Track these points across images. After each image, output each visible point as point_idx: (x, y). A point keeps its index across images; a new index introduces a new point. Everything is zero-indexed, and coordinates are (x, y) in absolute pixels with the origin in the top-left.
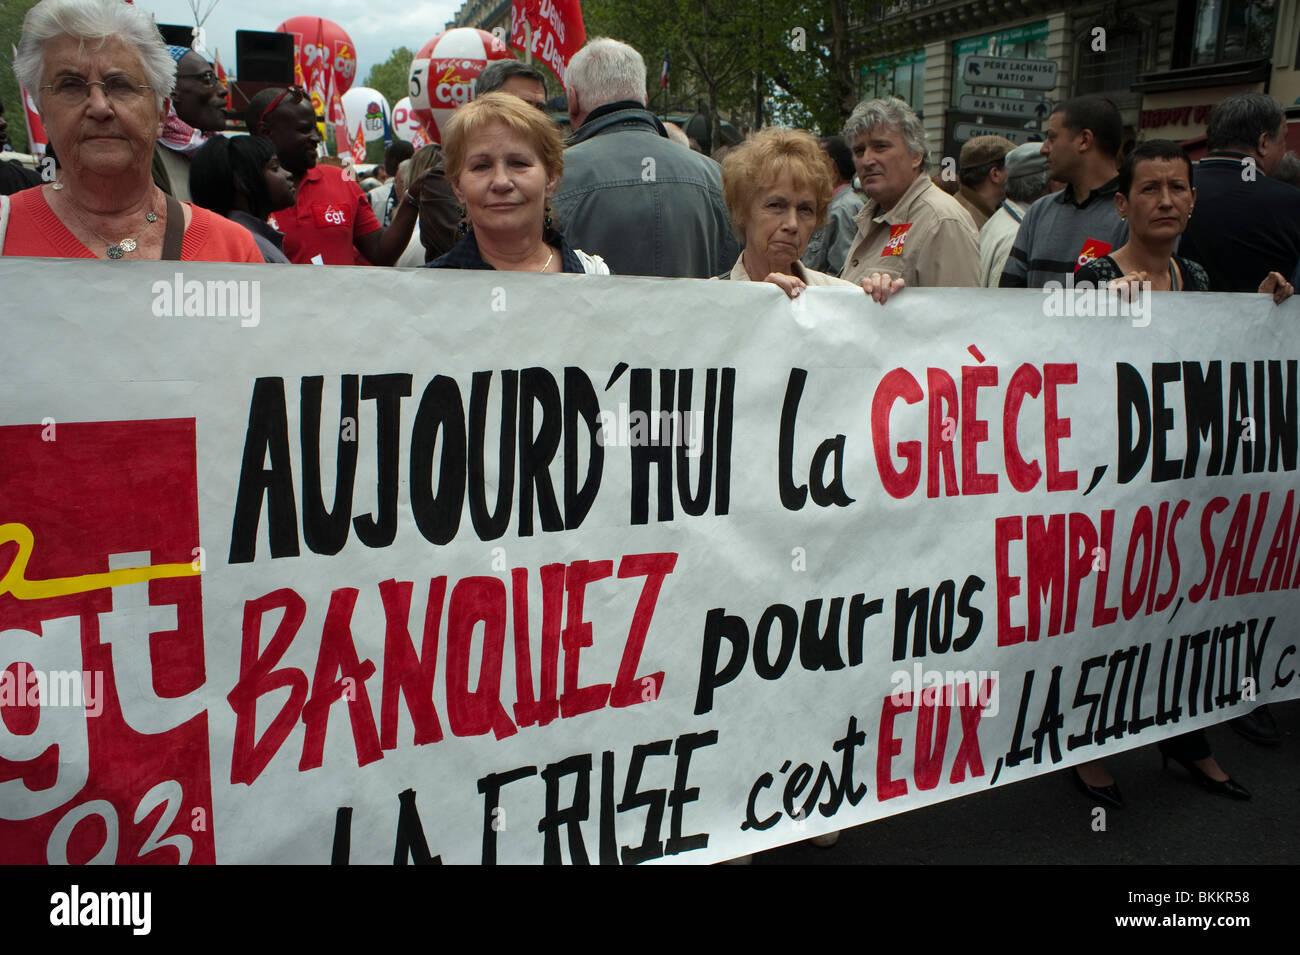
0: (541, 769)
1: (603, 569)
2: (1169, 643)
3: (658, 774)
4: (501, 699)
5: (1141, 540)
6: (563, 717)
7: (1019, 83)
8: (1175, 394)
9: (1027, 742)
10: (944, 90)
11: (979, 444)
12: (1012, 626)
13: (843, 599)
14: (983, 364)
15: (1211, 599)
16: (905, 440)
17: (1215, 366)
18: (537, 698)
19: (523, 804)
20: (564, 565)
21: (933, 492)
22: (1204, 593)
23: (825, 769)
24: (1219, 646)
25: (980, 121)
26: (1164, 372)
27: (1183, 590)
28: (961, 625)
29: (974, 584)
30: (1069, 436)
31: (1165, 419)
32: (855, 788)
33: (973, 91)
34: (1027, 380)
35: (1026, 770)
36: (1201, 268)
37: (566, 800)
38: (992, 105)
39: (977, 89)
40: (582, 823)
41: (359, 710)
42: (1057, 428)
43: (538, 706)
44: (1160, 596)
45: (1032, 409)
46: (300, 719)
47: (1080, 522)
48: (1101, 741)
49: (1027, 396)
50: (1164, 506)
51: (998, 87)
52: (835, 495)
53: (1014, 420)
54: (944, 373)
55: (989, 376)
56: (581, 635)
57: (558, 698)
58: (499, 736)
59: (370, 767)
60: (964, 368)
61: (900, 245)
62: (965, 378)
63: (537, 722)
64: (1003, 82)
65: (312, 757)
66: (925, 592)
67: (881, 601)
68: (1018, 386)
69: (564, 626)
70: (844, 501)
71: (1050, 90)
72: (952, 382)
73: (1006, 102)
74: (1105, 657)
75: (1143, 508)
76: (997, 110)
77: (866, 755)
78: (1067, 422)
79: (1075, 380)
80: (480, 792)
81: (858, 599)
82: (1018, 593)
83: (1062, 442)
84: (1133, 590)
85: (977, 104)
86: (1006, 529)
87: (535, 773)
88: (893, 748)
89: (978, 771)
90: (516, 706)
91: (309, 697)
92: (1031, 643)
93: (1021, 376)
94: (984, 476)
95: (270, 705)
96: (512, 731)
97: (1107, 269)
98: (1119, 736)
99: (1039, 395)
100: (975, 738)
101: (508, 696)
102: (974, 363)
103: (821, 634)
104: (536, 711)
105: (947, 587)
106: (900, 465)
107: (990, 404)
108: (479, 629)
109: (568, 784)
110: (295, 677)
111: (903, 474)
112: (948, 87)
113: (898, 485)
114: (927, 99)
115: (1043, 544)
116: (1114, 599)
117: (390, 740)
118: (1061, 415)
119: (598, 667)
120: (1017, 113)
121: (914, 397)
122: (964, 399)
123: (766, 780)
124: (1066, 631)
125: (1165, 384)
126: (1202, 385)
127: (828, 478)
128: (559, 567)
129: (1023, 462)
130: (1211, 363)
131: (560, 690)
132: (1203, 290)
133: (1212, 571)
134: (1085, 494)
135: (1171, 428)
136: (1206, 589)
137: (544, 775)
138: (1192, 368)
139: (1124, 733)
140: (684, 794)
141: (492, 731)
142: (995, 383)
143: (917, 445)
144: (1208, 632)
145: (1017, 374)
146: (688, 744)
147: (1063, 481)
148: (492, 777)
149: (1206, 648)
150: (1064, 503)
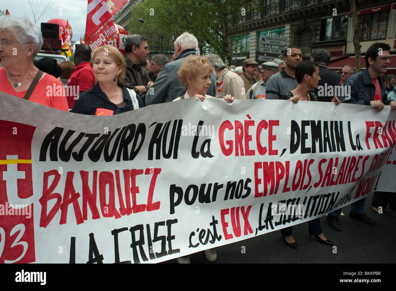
0: (129, 228)
1: (140, 172)
2: (306, 198)
3: (163, 231)
4: (116, 207)
5: (299, 170)
6: (134, 213)
7: (276, 44)
8: (308, 130)
9: (263, 224)
10: (256, 46)
11: (249, 142)
12: (259, 192)
13: (212, 184)
14: (251, 120)
15: (321, 187)
16: (228, 140)
17: (319, 122)
18: (126, 207)
19: (125, 238)
20: (129, 170)
21: (237, 154)
22: (319, 185)
23: (209, 231)
24: (322, 199)
25: (265, 55)
26: (305, 123)
27: (312, 184)
28: (245, 192)
29: (249, 180)
30: (275, 140)
31: (305, 136)
32: (219, 236)
33: (264, 46)
34: (263, 124)
35: (264, 231)
36: (315, 95)
37: (137, 238)
38: (269, 50)
39: (265, 46)
40: (143, 245)
41: (76, 207)
42: (272, 138)
43: (126, 210)
44: (305, 185)
45: (265, 133)
46: (60, 208)
47: (279, 164)
48: (284, 224)
49: (263, 129)
50: (306, 161)
51: (271, 45)
52: (208, 155)
53: (259, 135)
54: (239, 122)
55: (252, 123)
56: (135, 190)
57: (131, 207)
58: (116, 218)
59: (80, 225)
60: (245, 121)
61: (222, 88)
62: (245, 123)
63: (126, 214)
64: (272, 44)
65: (63, 221)
66: (235, 182)
67: (223, 185)
68: (261, 126)
69: (131, 187)
70: (211, 156)
71: (285, 46)
72: (241, 124)
73: (273, 49)
74: (286, 200)
75: (299, 161)
76: (270, 52)
77: (219, 226)
78: (275, 136)
79: (278, 125)
80: (112, 235)
81: (216, 184)
82: (261, 183)
83: (273, 142)
84: (296, 183)
85: (264, 50)
86: (257, 165)
87: (128, 230)
88: (226, 225)
89: (251, 232)
90: (120, 209)
91: (62, 202)
92: (264, 197)
93: (262, 123)
94: (251, 151)
95: (51, 203)
96: (120, 217)
97: (290, 96)
98: (289, 222)
99: (267, 129)
100: (248, 222)
101: (117, 206)
102: (248, 119)
103: (205, 193)
104: (126, 211)
105: (241, 181)
106: (227, 147)
107: (252, 131)
108: (107, 186)
109: (137, 233)
110: (58, 196)
111: (228, 149)
112: (257, 45)
113: (227, 152)
114: (251, 48)
115: (268, 170)
116: (290, 185)
117: (85, 218)
118: (273, 134)
119: (142, 199)
120: (276, 53)
121: (231, 128)
122: (245, 129)
123: (193, 234)
124: (274, 194)
125: (305, 126)
126: (316, 127)
127: (206, 150)
128: (128, 170)
129: (262, 147)
130: (318, 121)
131: (132, 205)
132: (316, 101)
133: (322, 179)
134: (280, 156)
135: (307, 138)
136: (320, 184)
137: (130, 230)
138: (313, 122)
139: (291, 221)
140: (171, 238)
141: (114, 216)
142: (254, 125)
143: (232, 141)
144: (319, 195)
145: (260, 123)
146: (170, 223)
147: (273, 153)
148: (115, 230)
149: (318, 200)
150: (274, 159)
